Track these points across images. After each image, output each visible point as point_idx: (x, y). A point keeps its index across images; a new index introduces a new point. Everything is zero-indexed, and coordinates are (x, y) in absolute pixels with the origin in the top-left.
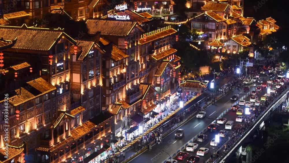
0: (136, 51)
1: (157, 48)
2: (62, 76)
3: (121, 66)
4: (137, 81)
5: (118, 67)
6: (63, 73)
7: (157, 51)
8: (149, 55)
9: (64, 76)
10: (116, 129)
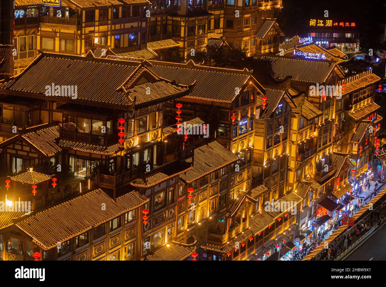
0: (332, 106)
1: (356, 102)
2: (244, 140)
3: (312, 126)
4: (329, 149)
5: (307, 129)
6: (247, 136)
7: (356, 107)
8: (345, 112)
9: (247, 139)
10: (301, 220)
